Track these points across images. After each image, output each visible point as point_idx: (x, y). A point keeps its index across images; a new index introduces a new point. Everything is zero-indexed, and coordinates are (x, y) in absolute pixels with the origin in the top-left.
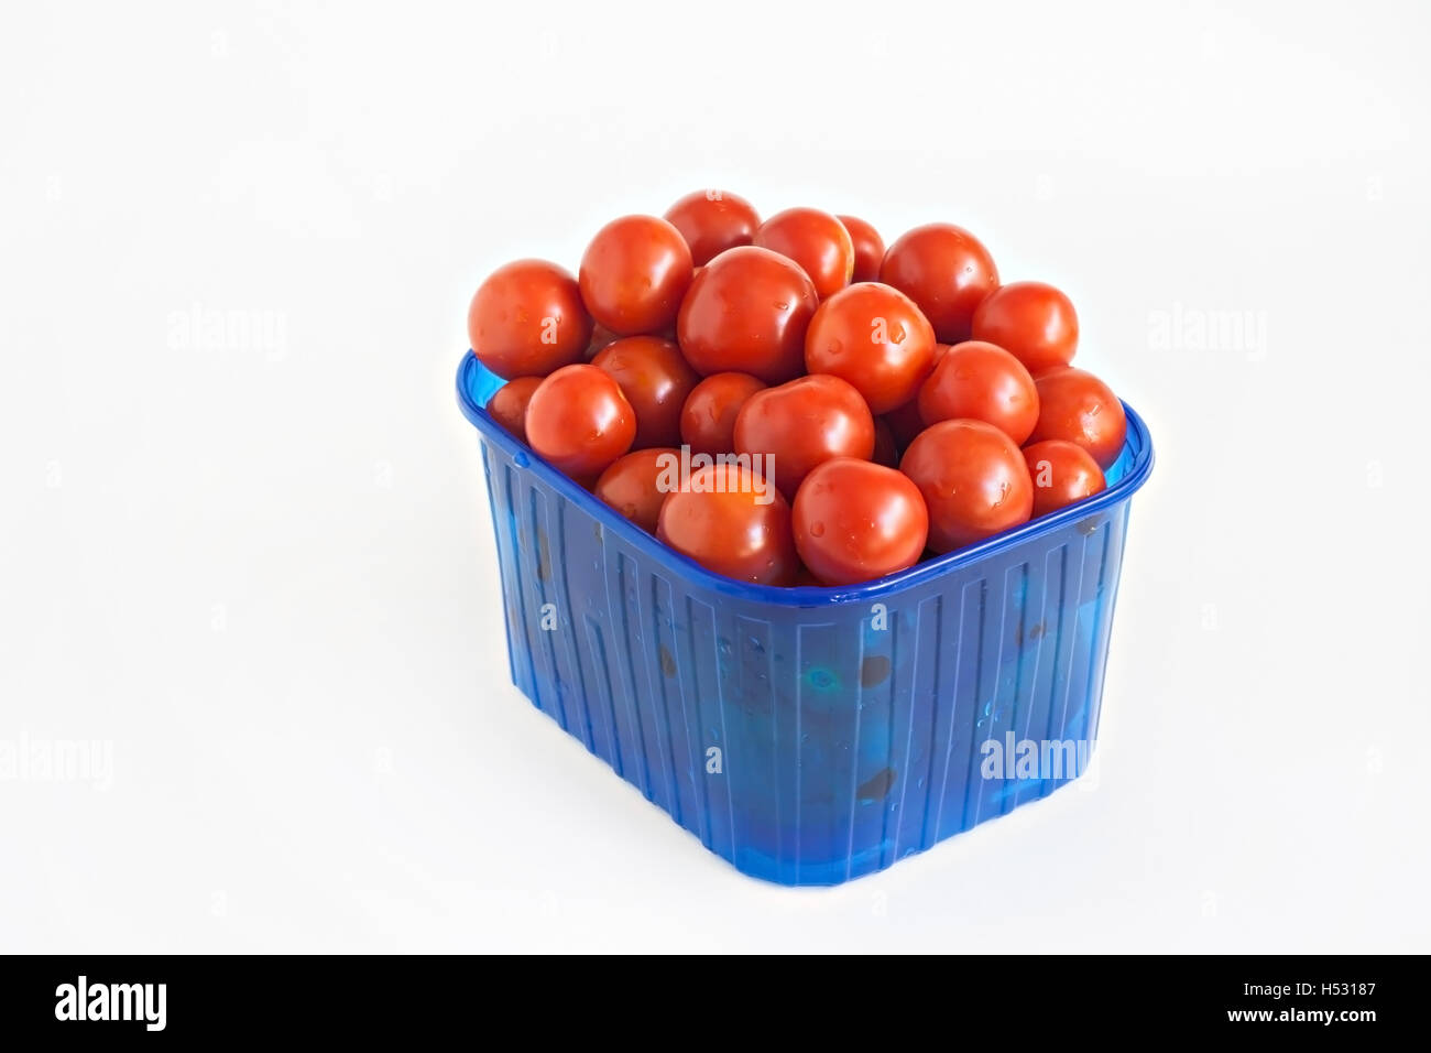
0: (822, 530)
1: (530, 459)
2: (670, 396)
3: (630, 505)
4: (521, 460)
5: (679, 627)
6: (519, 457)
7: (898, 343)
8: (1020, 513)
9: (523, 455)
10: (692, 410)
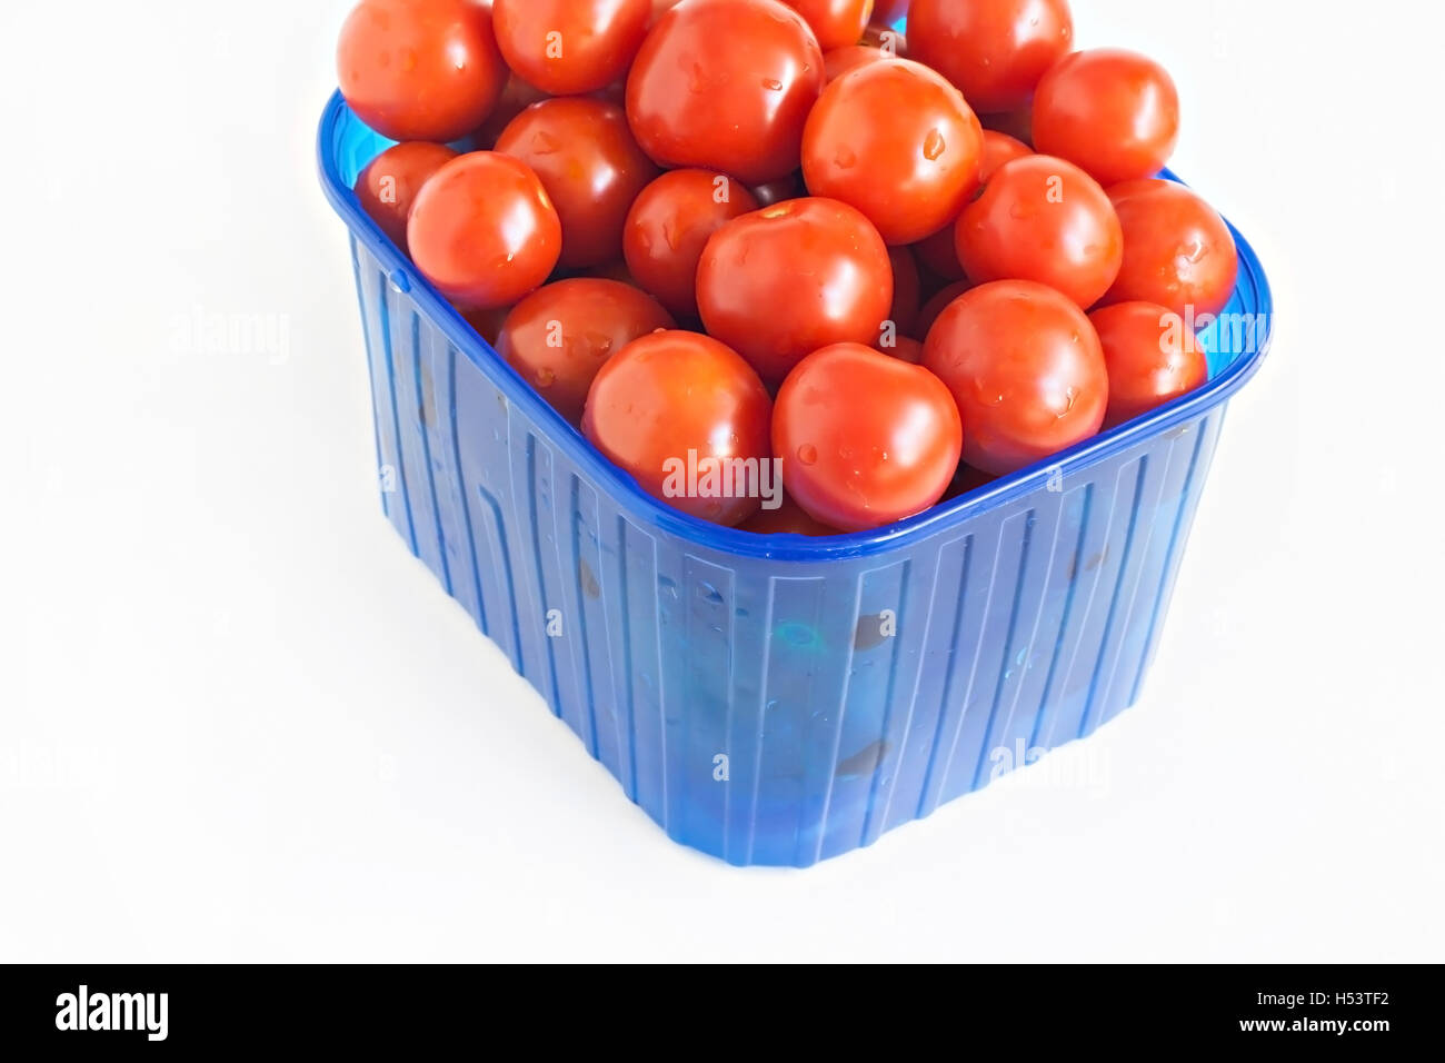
0: (813, 454)
1: (411, 280)
2: (613, 192)
3: (547, 369)
4: (401, 280)
5: (606, 548)
6: (398, 275)
7: (933, 158)
8: (1090, 420)
9: (400, 271)
10: (639, 222)
